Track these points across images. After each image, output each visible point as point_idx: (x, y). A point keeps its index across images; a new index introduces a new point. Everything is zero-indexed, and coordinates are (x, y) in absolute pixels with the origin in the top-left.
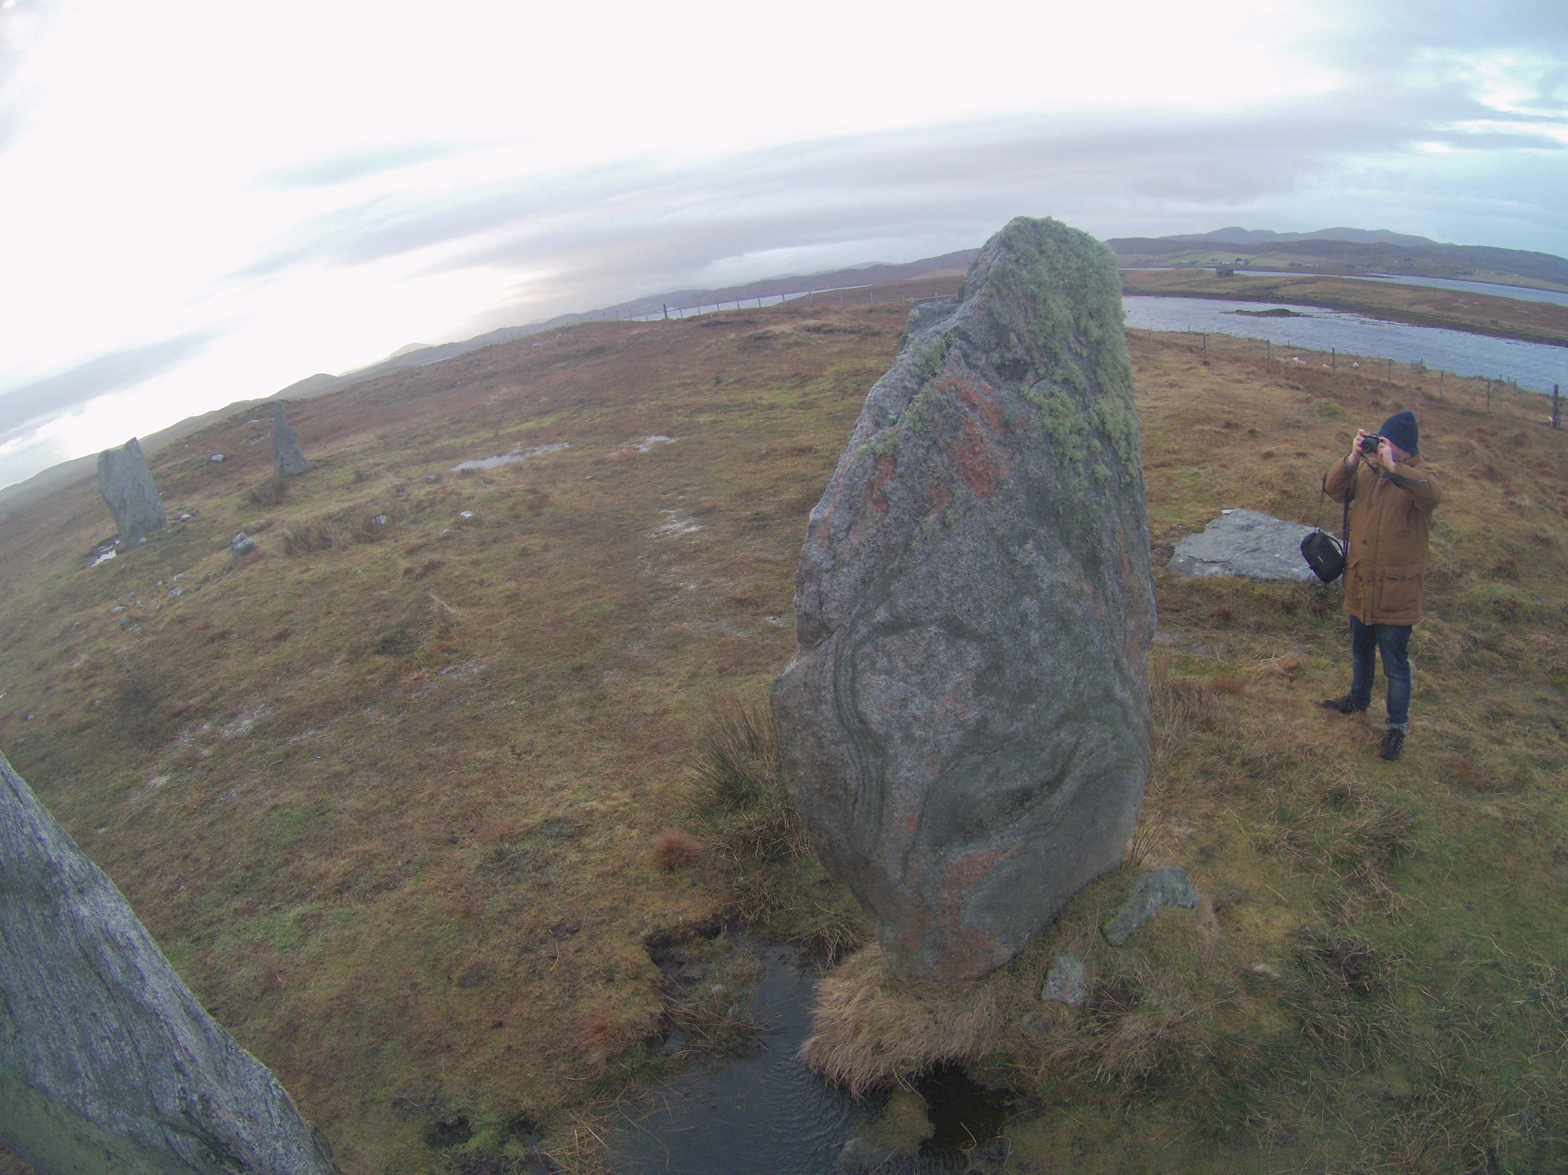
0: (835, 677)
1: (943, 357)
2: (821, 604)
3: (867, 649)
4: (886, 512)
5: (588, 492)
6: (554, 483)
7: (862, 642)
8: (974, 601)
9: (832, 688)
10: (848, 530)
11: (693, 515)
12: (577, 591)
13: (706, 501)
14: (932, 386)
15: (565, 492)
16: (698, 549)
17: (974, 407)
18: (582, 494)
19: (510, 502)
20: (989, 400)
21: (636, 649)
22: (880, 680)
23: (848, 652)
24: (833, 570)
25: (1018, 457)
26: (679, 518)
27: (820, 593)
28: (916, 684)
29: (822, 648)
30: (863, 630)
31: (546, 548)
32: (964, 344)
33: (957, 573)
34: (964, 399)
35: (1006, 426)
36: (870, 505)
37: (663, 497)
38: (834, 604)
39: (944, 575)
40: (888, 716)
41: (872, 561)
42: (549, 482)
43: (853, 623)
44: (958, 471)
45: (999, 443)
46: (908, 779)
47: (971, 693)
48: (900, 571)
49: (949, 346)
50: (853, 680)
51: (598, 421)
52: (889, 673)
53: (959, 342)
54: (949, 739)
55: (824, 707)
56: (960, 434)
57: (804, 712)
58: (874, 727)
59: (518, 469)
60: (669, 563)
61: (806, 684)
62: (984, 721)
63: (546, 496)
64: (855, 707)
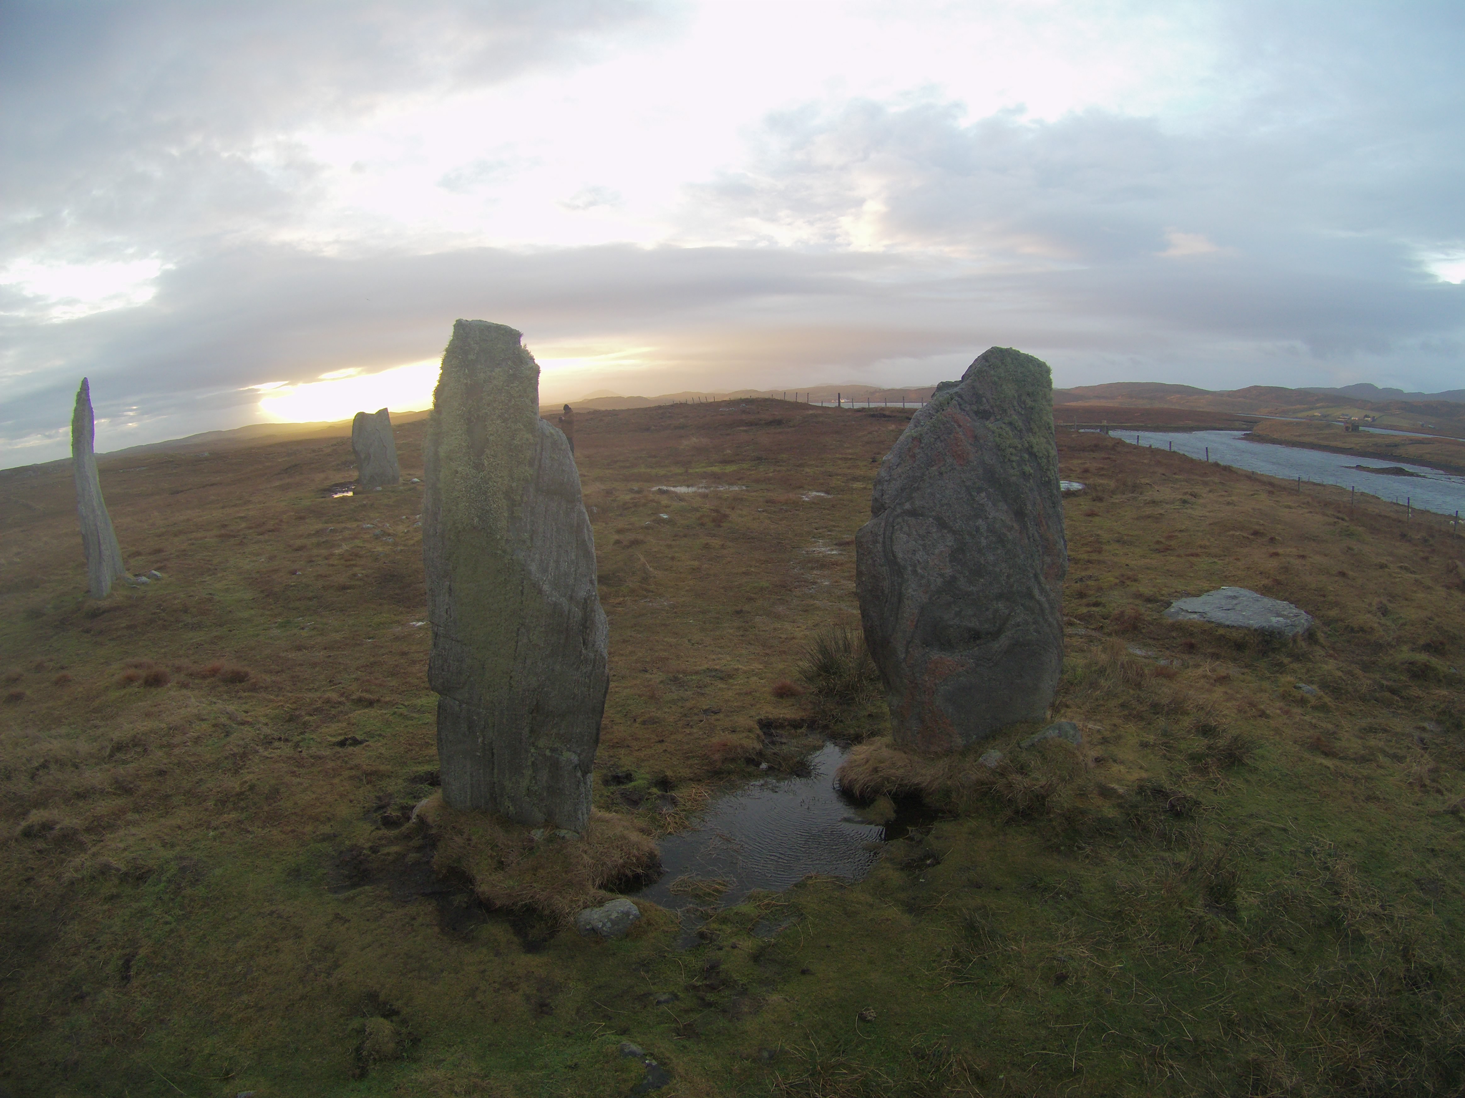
0: (885, 530)
1: (948, 403)
2: (883, 495)
3: (900, 520)
4: (915, 462)
5: (759, 519)
6: (733, 509)
7: (898, 516)
8: (952, 512)
9: (882, 536)
10: (897, 466)
11: (836, 544)
12: (744, 573)
13: (847, 538)
14: (941, 414)
15: (741, 516)
16: (836, 564)
17: (960, 426)
18: (754, 519)
19: (698, 514)
20: (968, 425)
21: (780, 609)
22: (904, 537)
23: (891, 519)
24: (889, 481)
25: (980, 452)
26: (825, 545)
27: (882, 490)
28: (920, 545)
29: (881, 516)
30: (899, 511)
31: (723, 546)
32: (959, 399)
33: (944, 497)
34: (955, 422)
35: (975, 437)
36: (908, 457)
37: (815, 531)
38: (888, 496)
39: (938, 495)
40: (906, 557)
41: (906, 481)
42: (729, 508)
43: (895, 506)
44: (949, 451)
45: (971, 444)
46: (912, 596)
47: (948, 559)
48: (918, 489)
49: (952, 399)
50: (892, 533)
51: (771, 475)
52: (909, 535)
53: (957, 398)
54: (935, 581)
55: (878, 545)
56: (952, 436)
57: (869, 545)
58: (899, 560)
59: (705, 496)
60: (813, 569)
61: (872, 532)
62: (954, 579)
63: (726, 516)
64: (892, 547)
